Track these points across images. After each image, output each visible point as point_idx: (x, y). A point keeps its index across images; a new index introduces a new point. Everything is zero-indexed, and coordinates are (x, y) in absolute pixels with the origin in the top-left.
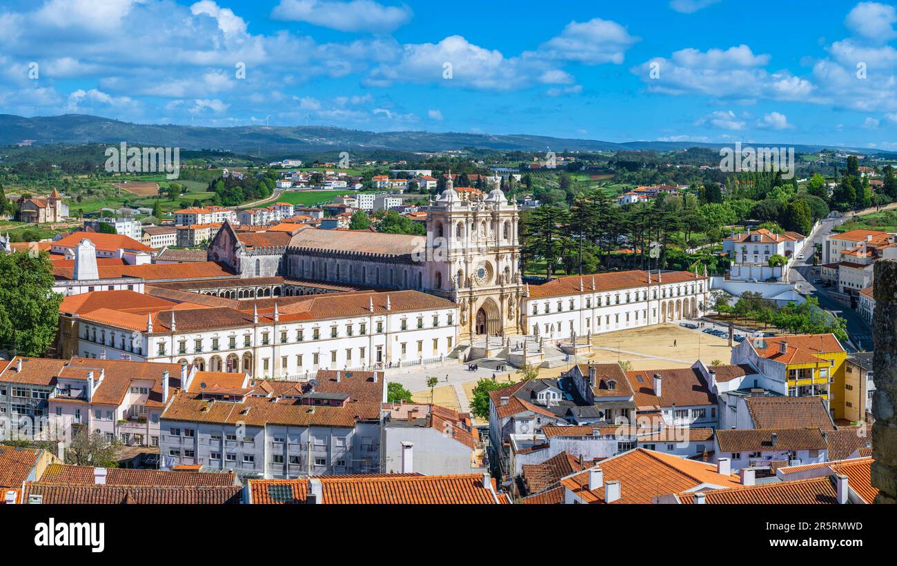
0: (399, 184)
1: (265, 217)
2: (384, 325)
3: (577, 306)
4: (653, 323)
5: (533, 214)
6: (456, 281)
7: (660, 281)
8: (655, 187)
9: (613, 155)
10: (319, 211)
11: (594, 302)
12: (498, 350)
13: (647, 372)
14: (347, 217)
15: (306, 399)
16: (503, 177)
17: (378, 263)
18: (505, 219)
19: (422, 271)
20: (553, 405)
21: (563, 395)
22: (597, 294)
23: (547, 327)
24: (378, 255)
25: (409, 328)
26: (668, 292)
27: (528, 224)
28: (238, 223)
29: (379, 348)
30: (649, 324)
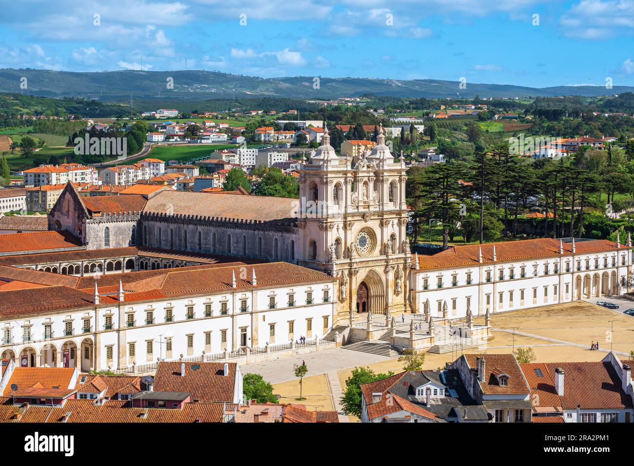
0: (286, 137)
1: (131, 175)
2: (249, 303)
3: (475, 280)
4: (565, 301)
5: (426, 172)
6: (334, 251)
7: (574, 251)
8: (577, 139)
9: (532, 101)
10: (193, 168)
11: (495, 275)
12: (381, 332)
13: (548, 365)
14: (223, 174)
15: (138, 400)
16: (403, 128)
17: (245, 231)
18: (391, 179)
19: (294, 239)
20: (433, 403)
21: (446, 391)
22: (498, 266)
23: (440, 304)
24: (244, 221)
25: (278, 306)
26: (583, 265)
27: (421, 184)
28: (100, 183)
29: (244, 329)
30: (561, 302)
